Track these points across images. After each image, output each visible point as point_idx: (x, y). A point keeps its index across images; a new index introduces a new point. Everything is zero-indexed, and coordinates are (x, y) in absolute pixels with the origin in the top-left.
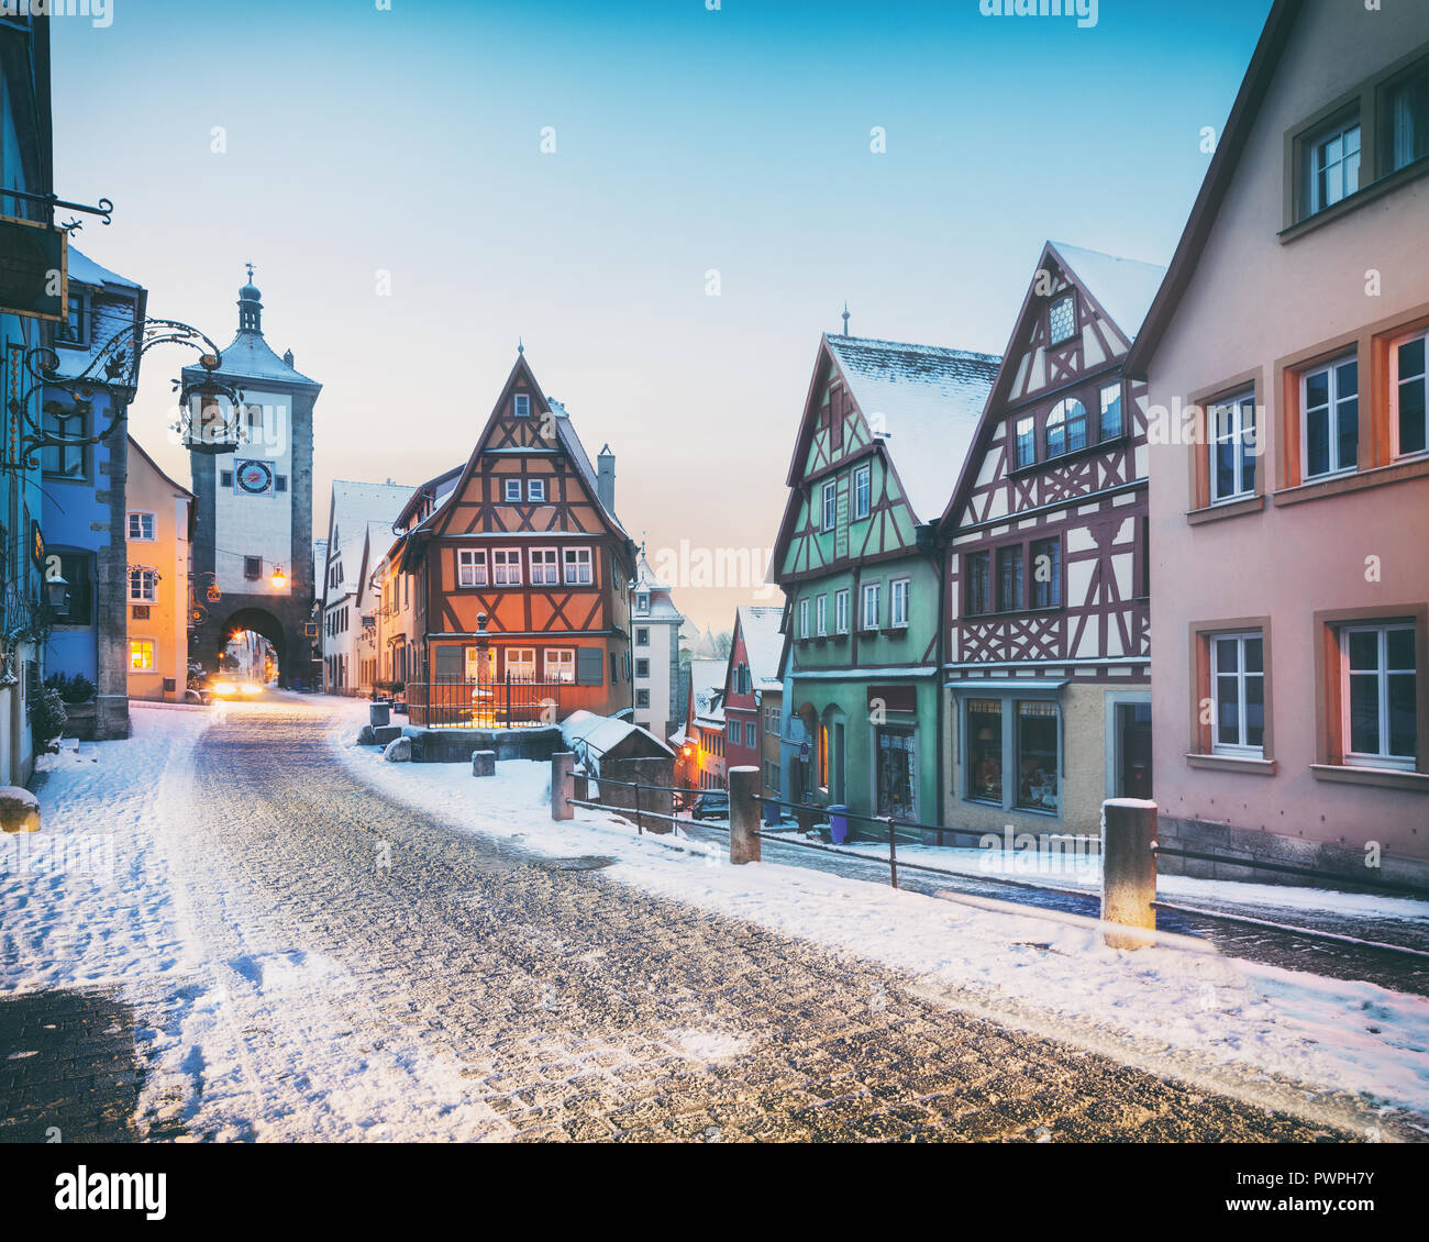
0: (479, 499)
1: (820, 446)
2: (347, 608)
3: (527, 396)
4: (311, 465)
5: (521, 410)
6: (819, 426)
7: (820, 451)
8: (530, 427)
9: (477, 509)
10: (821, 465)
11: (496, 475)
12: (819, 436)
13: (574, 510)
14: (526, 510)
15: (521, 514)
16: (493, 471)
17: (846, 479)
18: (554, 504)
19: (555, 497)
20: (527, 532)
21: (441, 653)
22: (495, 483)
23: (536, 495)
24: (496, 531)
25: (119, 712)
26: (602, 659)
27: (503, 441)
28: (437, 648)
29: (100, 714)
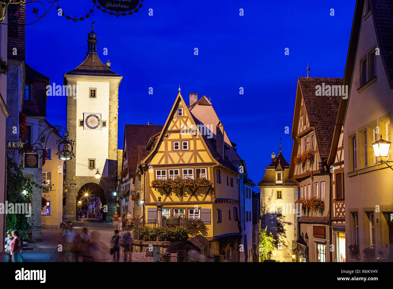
0: (164, 150)
1: (301, 122)
2: (129, 184)
3: (182, 108)
6: (301, 114)
7: (301, 125)
8: (183, 121)
9: (162, 154)
10: (301, 131)
11: (170, 140)
12: (301, 118)
13: (199, 153)
14: (181, 154)
15: (179, 155)
16: (169, 139)
17: (309, 137)
18: (192, 151)
19: (192, 148)
20: (181, 162)
21: (150, 210)
22: (169, 143)
23: (185, 147)
24: (170, 162)
25: (39, 232)
26: (211, 213)
27: (173, 127)
28: (148, 208)
29: (33, 233)
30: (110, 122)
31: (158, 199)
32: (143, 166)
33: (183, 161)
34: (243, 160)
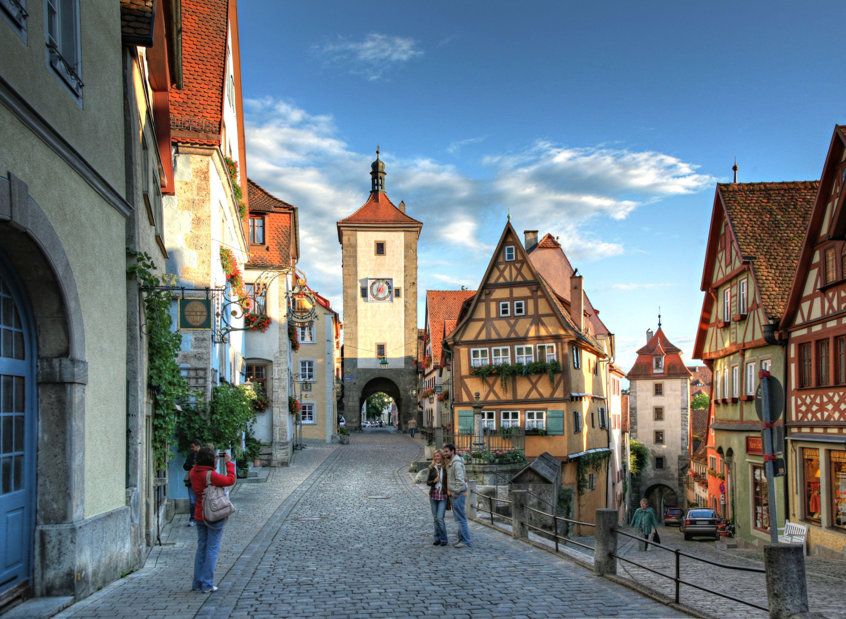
0: (484, 317)
1: (720, 262)
3: (514, 247)
4: (416, 279)
5: (510, 257)
6: (719, 248)
7: (720, 266)
8: (516, 268)
9: (482, 323)
10: (721, 276)
11: (494, 300)
12: (720, 255)
13: (544, 319)
14: (512, 321)
15: (509, 324)
16: (492, 298)
17: (735, 287)
18: (531, 317)
19: (531, 311)
20: (513, 336)
21: (461, 414)
22: (493, 305)
23: (519, 311)
24: (494, 336)
25: (284, 451)
26: (563, 417)
27: (498, 278)
28: (459, 411)
29: (274, 452)
30: (406, 290)
31: (474, 396)
32: (449, 343)
33: (516, 333)
34: (612, 333)
